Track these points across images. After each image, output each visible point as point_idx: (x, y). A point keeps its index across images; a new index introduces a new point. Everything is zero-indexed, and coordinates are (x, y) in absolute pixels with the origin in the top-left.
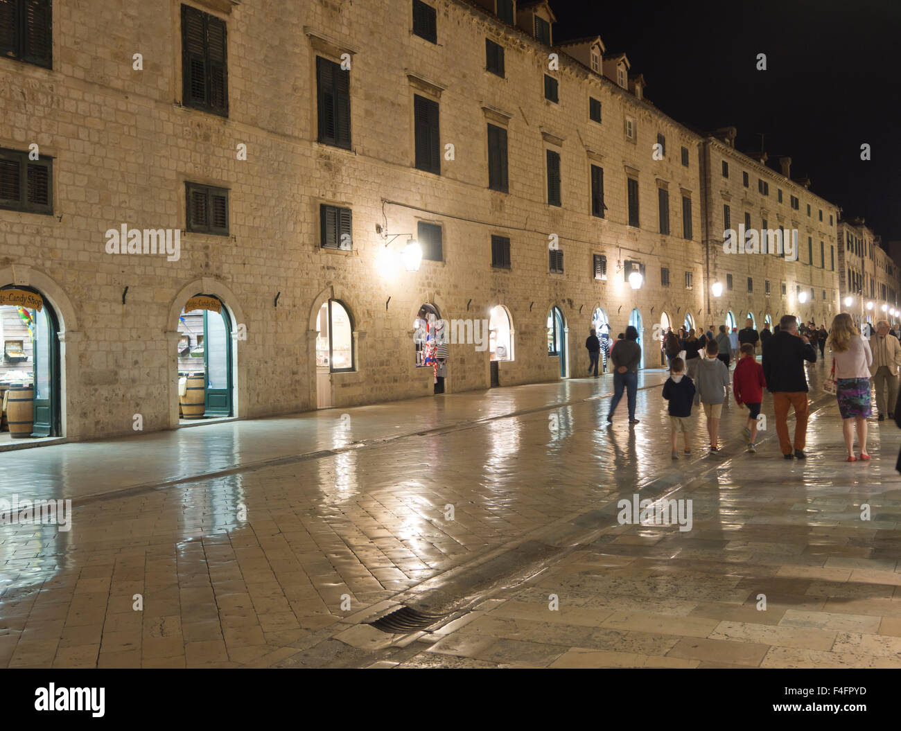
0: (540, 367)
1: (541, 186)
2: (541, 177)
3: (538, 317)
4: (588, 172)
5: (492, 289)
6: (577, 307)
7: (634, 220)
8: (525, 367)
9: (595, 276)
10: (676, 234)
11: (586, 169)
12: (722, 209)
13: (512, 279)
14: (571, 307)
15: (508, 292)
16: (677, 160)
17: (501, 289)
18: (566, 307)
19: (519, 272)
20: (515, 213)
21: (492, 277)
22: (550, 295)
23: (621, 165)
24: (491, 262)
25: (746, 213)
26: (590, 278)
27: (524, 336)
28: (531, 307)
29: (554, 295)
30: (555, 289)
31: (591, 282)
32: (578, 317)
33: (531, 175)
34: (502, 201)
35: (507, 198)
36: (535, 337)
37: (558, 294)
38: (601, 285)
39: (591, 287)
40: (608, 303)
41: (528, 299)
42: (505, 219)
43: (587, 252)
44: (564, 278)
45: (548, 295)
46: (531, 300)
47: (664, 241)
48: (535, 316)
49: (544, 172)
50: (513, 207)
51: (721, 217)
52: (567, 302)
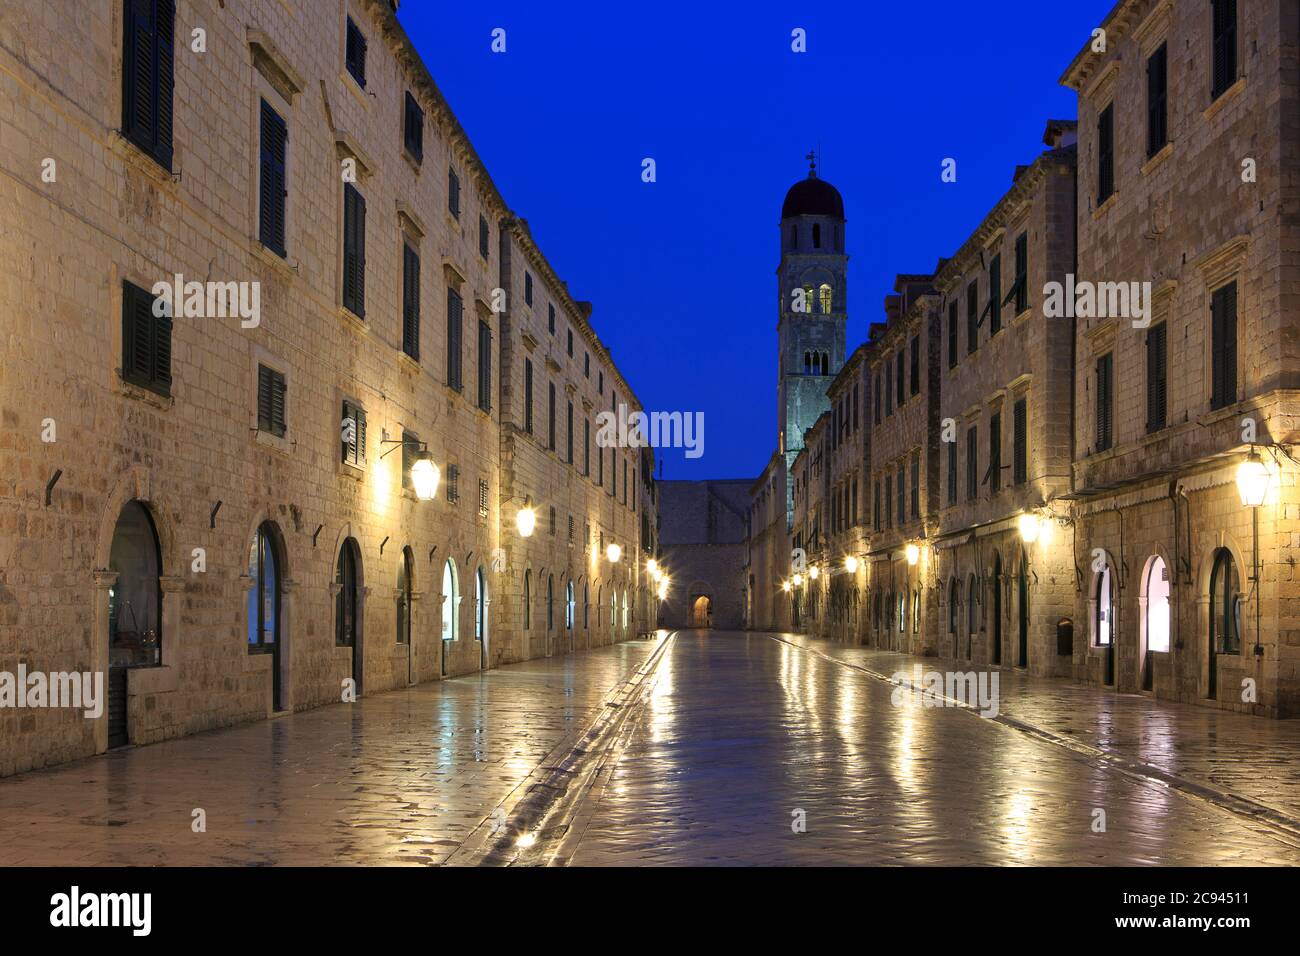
0: (228, 685)
1: (244, 188)
2: (246, 167)
3: (229, 546)
4: (338, 195)
5: (119, 448)
6: (309, 531)
7: (411, 344)
8: (196, 684)
9: (344, 458)
10: (467, 396)
11: (334, 191)
12: (522, 365)
13: (171, 426)
14: (297, 529)
15: (160, 463)
16: (473, 238)
17: (142, 450)
18: (287, 523)
19: (188, 410)
20: (184, 240)
21: (120, 410)
22: (256, 489)
23: (393, 209)
24: (120, 365)
25: (550, 383)
26: (335, 460)
27: (194, 597)
28: (213, 515)
29: (263, 491)
30: (267, 475)
31: (337, 469)
32: (310, 554)
33: (225, 149)
34: (152, 191)
35: (166, 185)
36: (218, 600)
37: (273, 488)
38: (352, 482)
39: (334, 482)
40: (364, 527)
41: (207, 491)
42: (158, 247)
43: (330, 395)
44: (284, 445)
45: (251, 490)
46: (215, 494)
47: (452, 404)
48: (221, 543)
49: (252, 153)
50: (180, 219)
51: (521, 382)
52: (288, 511)
